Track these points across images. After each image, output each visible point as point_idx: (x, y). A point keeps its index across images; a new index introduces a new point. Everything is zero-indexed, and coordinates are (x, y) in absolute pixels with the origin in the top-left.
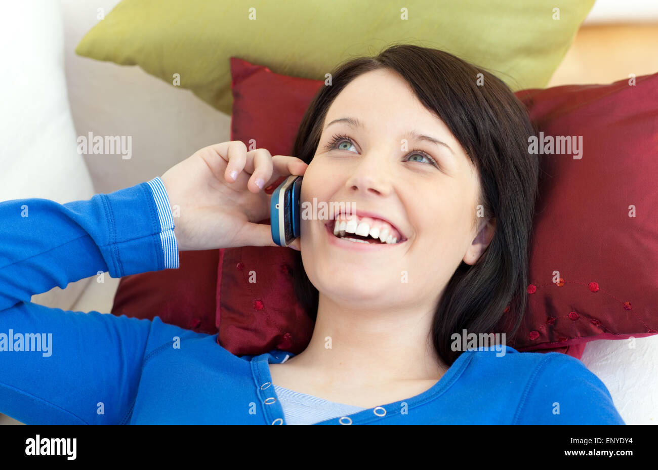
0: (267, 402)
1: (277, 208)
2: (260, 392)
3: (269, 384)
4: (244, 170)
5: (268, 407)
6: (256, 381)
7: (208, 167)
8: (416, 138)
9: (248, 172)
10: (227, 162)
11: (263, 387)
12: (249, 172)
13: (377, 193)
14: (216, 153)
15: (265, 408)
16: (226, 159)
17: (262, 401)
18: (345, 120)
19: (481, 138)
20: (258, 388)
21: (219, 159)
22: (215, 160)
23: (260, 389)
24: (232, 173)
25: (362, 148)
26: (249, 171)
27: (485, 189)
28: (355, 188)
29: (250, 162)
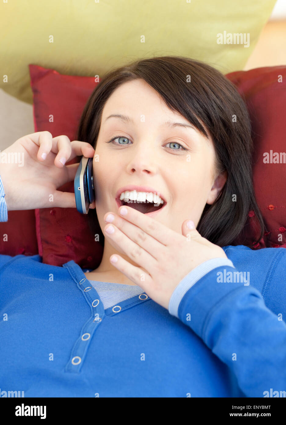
0: (85, 290)
1: (79, 190)
2: (80, 286)
3: (84, 280)
4: (51, 151)
5: (86, 293)
6: (75, 280)
7: (26, 151)
8: (171, 126)
9: (54, 153)
10: (39, 146)
11: (81, 282)
12: (56, 153)
13: (148, 172)
14: (31, 141)
15: (85, 294)
16: (37, 143)
17: (82, 290)
18: (119, 116)
19: (214, 123)
20: (78, 284)
21: (33, 145)
22: (30, 146)
23: (79, 285)
24: (43, 155)
25: (133, 137)
26: (55, 151)
27: (218, 154)
28: (133, 170)
29: (55, 146)
